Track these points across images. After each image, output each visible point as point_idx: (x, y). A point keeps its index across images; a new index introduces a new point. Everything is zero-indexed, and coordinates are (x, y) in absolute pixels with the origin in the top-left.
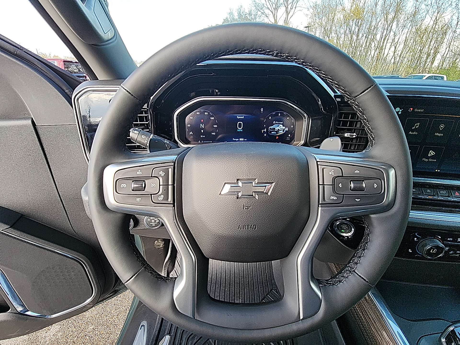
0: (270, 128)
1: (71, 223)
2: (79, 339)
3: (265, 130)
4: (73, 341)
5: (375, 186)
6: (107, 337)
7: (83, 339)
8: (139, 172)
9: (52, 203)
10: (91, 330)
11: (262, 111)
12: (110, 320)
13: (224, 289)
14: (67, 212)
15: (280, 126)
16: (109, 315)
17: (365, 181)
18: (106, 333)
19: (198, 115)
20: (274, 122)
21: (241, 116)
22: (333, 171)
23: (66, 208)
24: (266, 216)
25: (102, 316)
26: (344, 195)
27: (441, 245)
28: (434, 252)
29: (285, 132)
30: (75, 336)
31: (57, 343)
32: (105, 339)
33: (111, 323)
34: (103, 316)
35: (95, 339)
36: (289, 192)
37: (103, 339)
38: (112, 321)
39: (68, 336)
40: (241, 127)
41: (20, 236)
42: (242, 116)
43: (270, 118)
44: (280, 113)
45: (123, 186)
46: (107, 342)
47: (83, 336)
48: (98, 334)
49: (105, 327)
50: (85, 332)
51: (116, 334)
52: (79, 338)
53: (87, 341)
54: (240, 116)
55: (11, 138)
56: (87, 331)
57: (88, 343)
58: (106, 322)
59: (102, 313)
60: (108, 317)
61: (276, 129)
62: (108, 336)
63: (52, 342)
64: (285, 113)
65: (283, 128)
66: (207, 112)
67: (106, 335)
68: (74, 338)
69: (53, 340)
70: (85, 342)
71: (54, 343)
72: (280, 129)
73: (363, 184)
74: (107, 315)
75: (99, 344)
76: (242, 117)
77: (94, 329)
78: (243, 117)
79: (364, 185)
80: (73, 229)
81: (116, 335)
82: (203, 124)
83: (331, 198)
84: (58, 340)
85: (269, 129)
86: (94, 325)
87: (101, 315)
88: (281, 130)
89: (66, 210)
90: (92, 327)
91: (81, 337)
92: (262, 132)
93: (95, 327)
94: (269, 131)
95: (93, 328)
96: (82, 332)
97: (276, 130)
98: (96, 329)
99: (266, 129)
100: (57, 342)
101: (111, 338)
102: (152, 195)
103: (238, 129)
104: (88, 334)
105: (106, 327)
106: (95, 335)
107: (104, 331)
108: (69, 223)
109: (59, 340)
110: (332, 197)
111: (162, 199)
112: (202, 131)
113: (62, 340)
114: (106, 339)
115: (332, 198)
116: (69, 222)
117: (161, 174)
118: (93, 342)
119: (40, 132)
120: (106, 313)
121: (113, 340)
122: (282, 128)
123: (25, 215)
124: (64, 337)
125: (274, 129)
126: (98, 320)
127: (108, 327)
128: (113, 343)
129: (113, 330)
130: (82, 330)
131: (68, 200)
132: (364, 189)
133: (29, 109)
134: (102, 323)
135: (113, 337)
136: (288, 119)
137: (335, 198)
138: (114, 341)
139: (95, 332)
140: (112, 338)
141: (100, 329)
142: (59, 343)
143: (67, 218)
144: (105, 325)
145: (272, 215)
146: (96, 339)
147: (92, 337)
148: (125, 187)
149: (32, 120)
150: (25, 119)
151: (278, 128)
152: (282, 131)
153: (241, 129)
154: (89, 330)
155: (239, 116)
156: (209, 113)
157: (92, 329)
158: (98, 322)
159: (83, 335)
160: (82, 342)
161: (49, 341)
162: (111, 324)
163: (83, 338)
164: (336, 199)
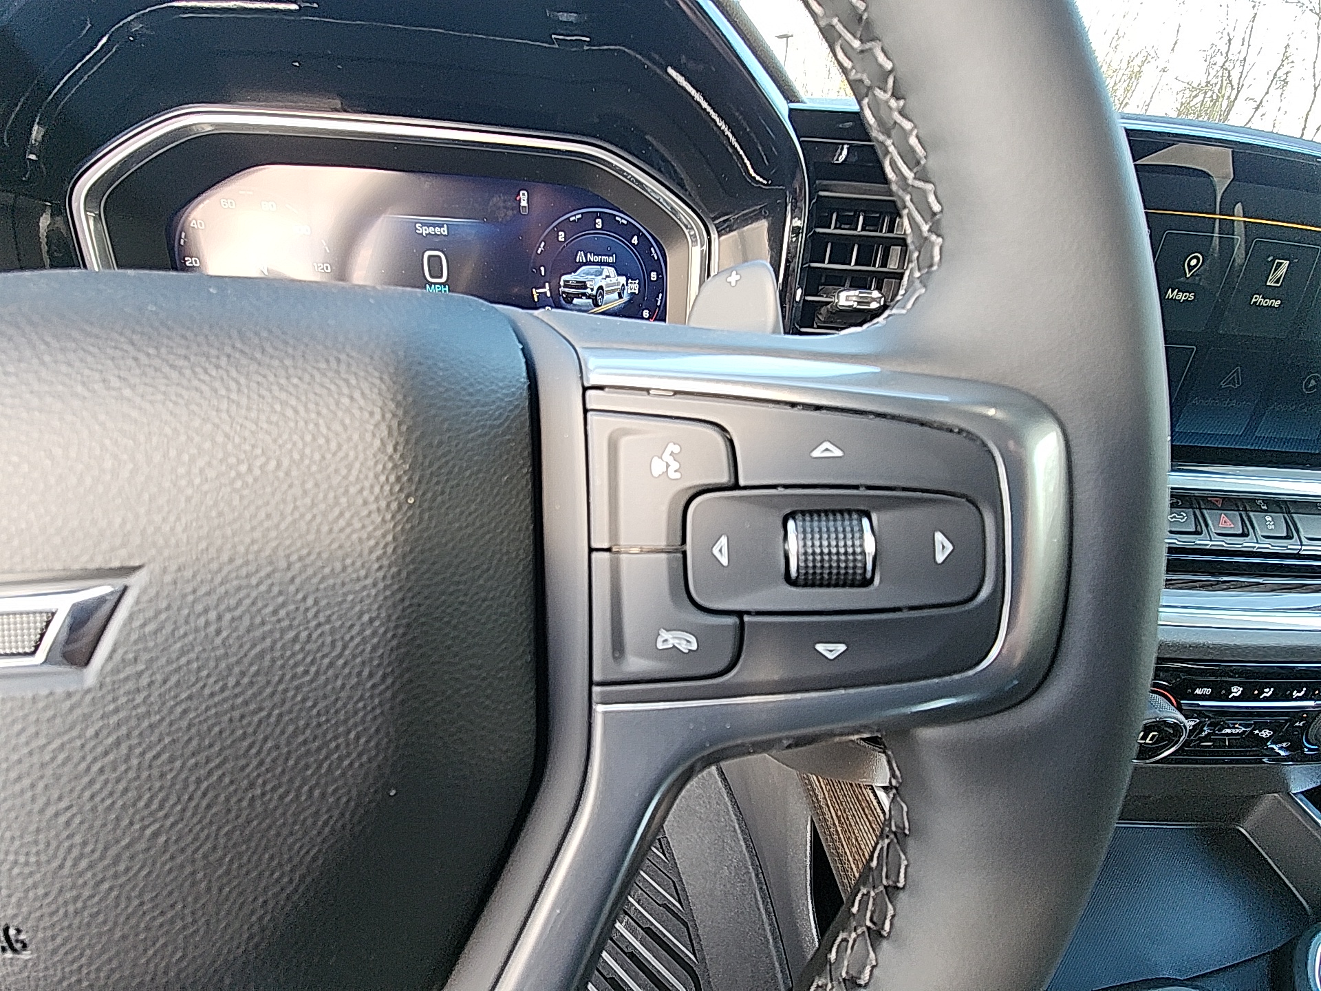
0: (565, 281)
3: (547, 290)
5: (943, 548)
11: (524, 203)
15: (605, 273)
17: (874, 517)
20: (581, 256)
21: (434, 225)
22: (676, 449)
24: (81, 856)
26: (746, 618)
27: (1175, 716)
28: (1147, 741)
29: (626, 298)
36: (296, 639)
40: (441, 277)
42: (441, 226)
43: (561, 238)
44: (602, 215)
54: (429, 225)
61: (588, 284)
64: (621, 219)
65: (618, 284)
66: (274, 199)
72: (608, 286)
73: (862, 538)
76: (438, 229)
78: (444, 231)
79: (870, 546)
83: (660, 646)
85: (562, 284)
88: (613, 291)
92: (536, 300)
94: (563, 292)
97: (589, 291)
99: (547, 284)
103: (431, 284)
110: (664, 635)
115: (669, 639)
122: (614, 280)
125: (583, 285)
132: (869, 575)
136: (633, 245)
137: (686, 642)
145: (142, 845)
151: (599, 281)
152: (616, 295)
153: (444, 284)
155: (423, 225)
164: (694, 647)
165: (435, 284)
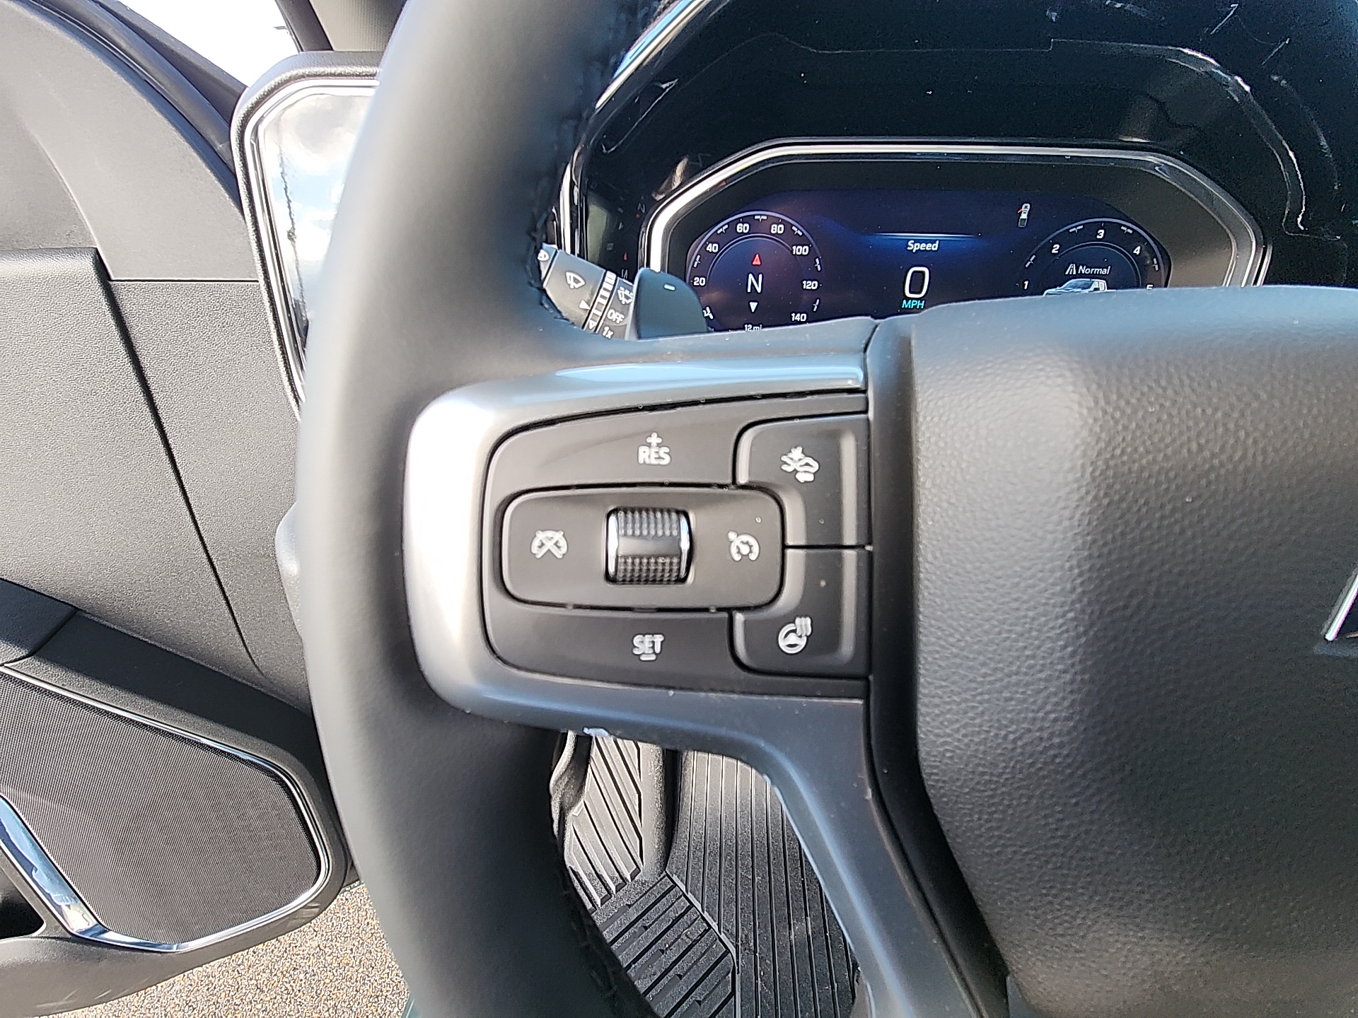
1: (247, 642)
2: (275, 978)
4: (257, 985)
6: (359, 976)
7: (287, 980)
8: (649, 445)
9: (177, 570)
10: (312, 951)
11: (1024, 216)
12: (368, 923)
13: (750, 877)
14: (231, 602)
15: (1094, 286)
16: (367, 906)
18: (357, 963)
19: (743, 234)
20: (1071, 269)
21: (926, 242)
23: (226, 590)
25: (346, 908)
30: (263, 967)
31: (208, 989)
32: (352, 981)
33: (373, 931)
34: (349, 909)
35: (322, 982)
37: (348, 983)
38: (376, 928)
39: (242, 967)
40: (920, 292)
41: (66, 688)
42: (933, 242)
43: (1055, 251)
44: (1106, 225)
45: (549, 545)
46: (361, 991)
47: (287, 971)
48: (331, 964)
49: (354, 945)
50: (294, 958)
51: (388, 967)
52: (275, 975)
53: (301, 985)
54: (920, 241)
55: (23, 325)
56: (301, 953)
57: (301, 993)
58: (358, 928)
59: (347, 899)
60: (364, 913)
62: (362, 972)
63: (191, 985)
64: (1127, 228)
66: (783, 222)
67: (357, 971)
68: (258, 974)
69: (196, 978)
70: (293, 990)
71: (198, 990)
74: (359, 905)
75: (334, 997)
76: (930, 245)
77: (320, 949)
78: (935, 247)
80: (253, 661)
81: (387, 971)
82: (760, 276)
84: (211, 978)
86: (322, 935)
87: (343, 904)
89: (227, 594)
90: (316, 942)
91: (282, 972)
93: (325, 942)
95: (319, 946)
96: (285, 955)
98: (327, 950)
100: (208, 985)
101: (372, 980)
102: (739, 617)
103: (908, 299)
104: (302, 965)
105: (356, 944)
106: (325, 967)
107: (352, 956)
108: (239, 640)
109: (213, 980)
111: (803, 643)
112: (753, 305)
113: (222, 981)
114: (357, 981)
116: (237, 635)
117: (796, 471)
118: (319, 992)
119: (127, 307)
120: (359, 900)
121: (379, 987)
123: (85, 612)
124: (228, 972)
126: (333, 921)
127: (363, 943)
128: (377, 997)
129: (379, 954)
130: (285, 952)
131: (233, 561)
133: (83, 214)
134: (344, 931)
135: (377, 978)
136: (1134, 255)
138: (382, 991)
139: (325, 959)
140: (376, 981)
141: (339, 948)
142: (215, 988)
143: (231, 621)
144: (353, 939)
146: (328, 981)
147: (314, 975)
148: (559, 554)
149: (94, 259)
150: (70, 251)
153: (920, 299)
154: (306, 952)
155: (916, 241)
156: (788, 227)
157: (315, 949)
158: (332, 926)
159: (288, 965)
160: (283, 990)
161: (183, 983)
162: (372, 934)
163: (288, 975)
165: (912, 299)
